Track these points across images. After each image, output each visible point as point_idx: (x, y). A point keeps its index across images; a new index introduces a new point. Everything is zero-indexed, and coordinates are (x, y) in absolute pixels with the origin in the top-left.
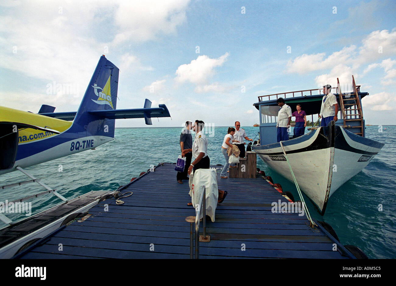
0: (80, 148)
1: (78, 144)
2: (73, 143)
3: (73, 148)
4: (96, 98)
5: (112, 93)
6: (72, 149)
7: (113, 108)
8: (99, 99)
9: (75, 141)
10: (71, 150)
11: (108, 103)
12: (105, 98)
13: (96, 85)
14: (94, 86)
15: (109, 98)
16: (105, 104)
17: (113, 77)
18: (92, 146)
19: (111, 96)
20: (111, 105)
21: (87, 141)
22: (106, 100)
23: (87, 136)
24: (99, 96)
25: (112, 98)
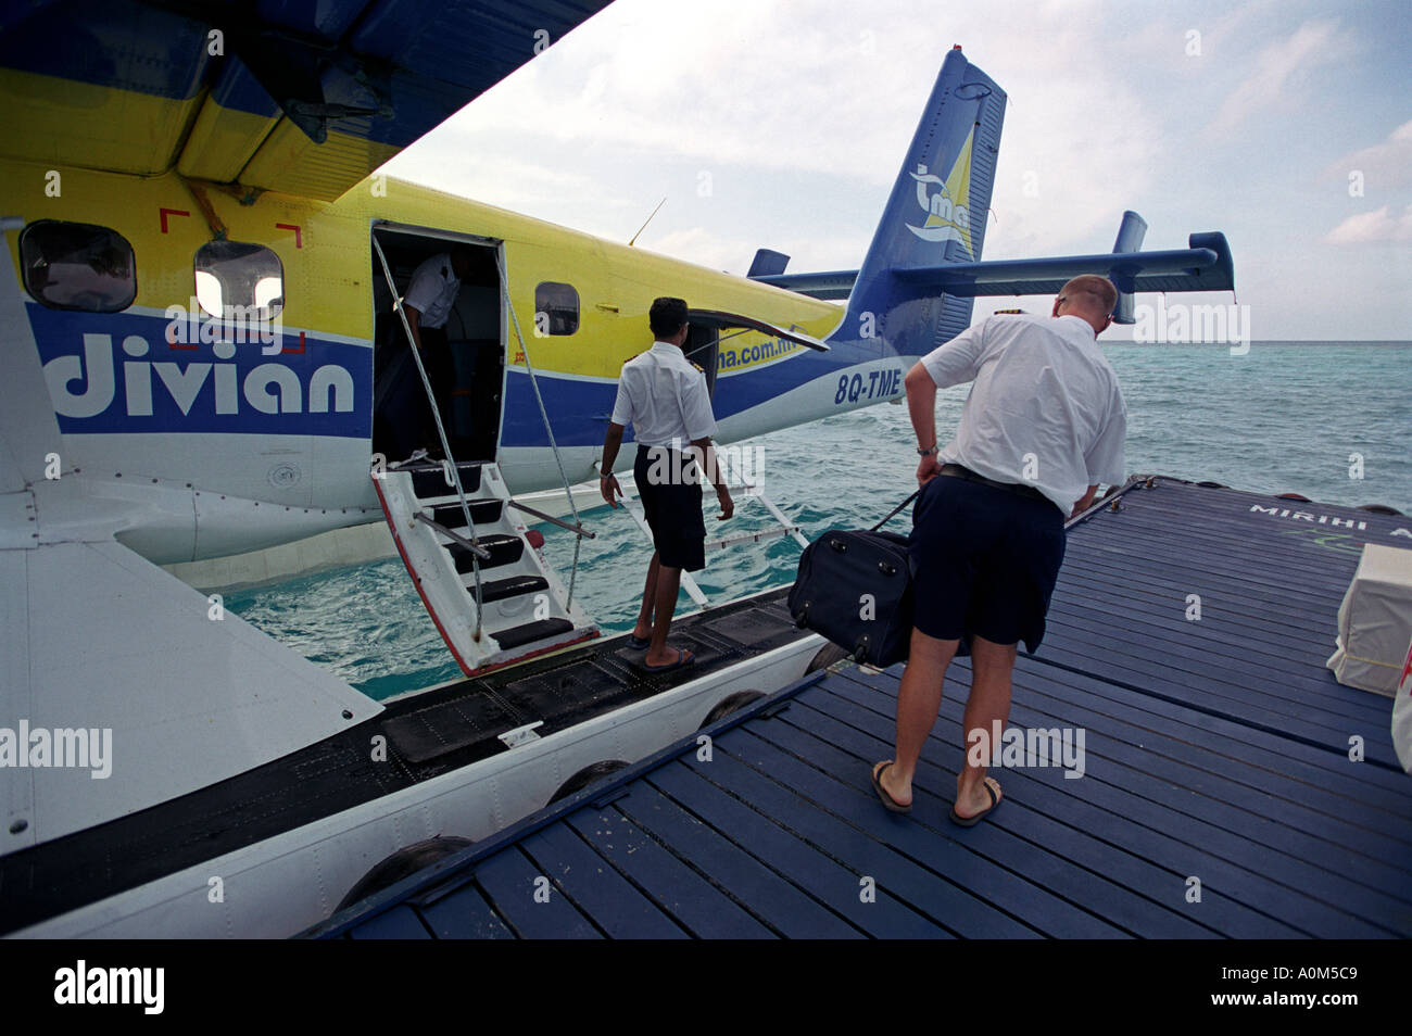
0: (860, 396)
1: (857, 382)
2: (845, 378)
3: (841, 393)
4: (921, 218)
5: (974, 196)
6: (840, 398)
7: (971, 252)
8: (930, 221)
9: (850, 372)
10: (838, 401)
11: (957, 237)
12: (949, 218)
13: (923, 169)
14: (917, 174)
15: (963, 215)
16: (946, 239)
17: (982, 127)
18: (894, 392)
19: (968, 207)
20: (966, 242)
21: (883, 373)
22: (953, 225)
23: (882, 357)
24: (932, 211)
25: (973, 215)
